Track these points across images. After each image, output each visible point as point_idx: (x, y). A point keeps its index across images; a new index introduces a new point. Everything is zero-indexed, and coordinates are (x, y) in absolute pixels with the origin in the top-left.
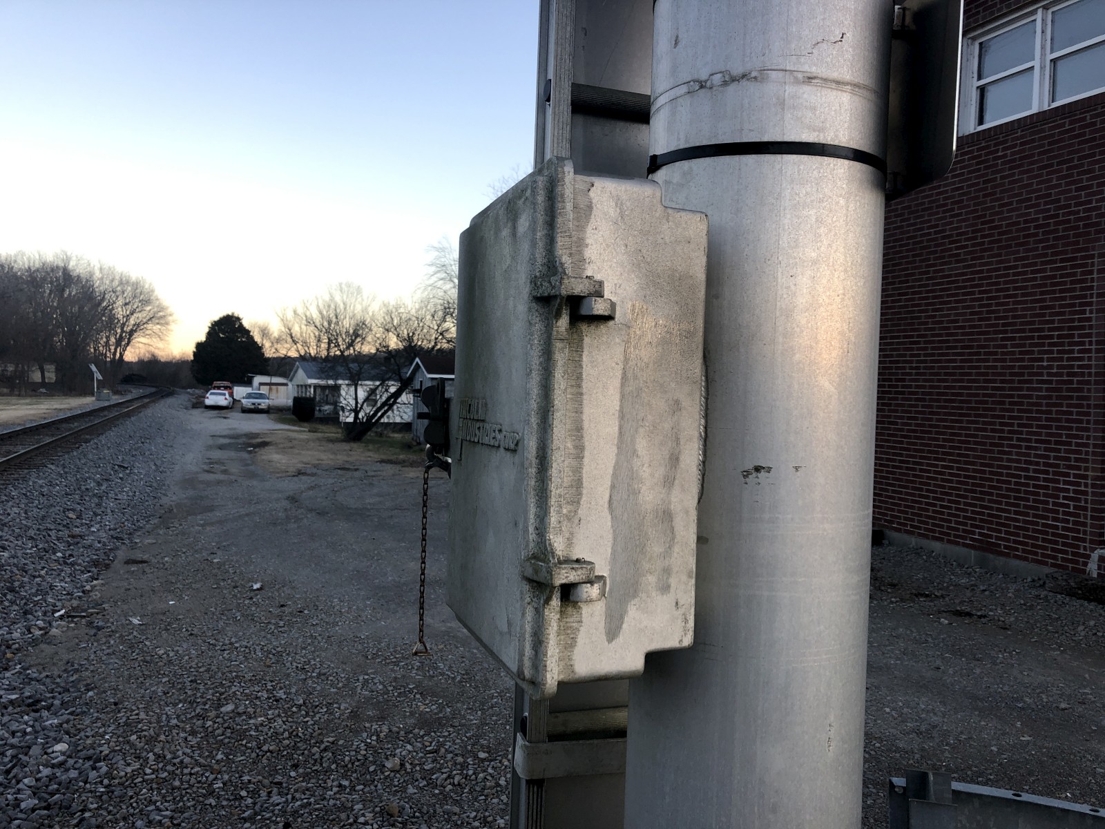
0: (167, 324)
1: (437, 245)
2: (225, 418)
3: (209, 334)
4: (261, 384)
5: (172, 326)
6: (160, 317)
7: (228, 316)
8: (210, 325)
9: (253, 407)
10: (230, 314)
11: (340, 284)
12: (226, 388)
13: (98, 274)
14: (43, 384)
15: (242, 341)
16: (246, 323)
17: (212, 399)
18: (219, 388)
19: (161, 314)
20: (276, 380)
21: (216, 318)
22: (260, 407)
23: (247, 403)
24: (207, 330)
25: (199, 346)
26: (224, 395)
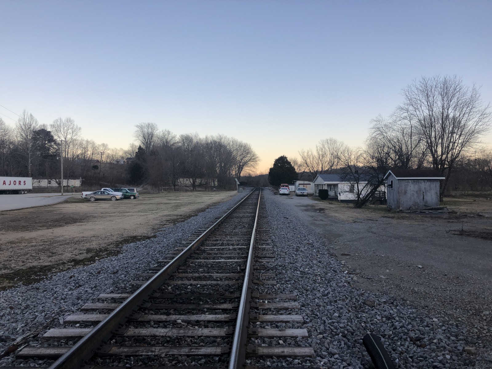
0: (256, 161)
1: (375, 119)
2: (292, 198)
3: (274, 165)
4: (300, 184)
5: (258, 162)
6: (254, 159)
7: (282, 157)
8: (275, 161)
9: (301, 194)
10: (282, 156)
11: (327, 140)
12: (286, 186)
13: (231, 143)
14: (214, 187)
15: (287, 167)
16: (288, 159)
17: (283, 191)
18: (283, 186)
19: (254, 157)
20: (306, 182)
21: (277, 158)
22: (304, 194)
23: (298, 192)
24: (274, 163)
25: (271, 169)
26: (287, 189)
